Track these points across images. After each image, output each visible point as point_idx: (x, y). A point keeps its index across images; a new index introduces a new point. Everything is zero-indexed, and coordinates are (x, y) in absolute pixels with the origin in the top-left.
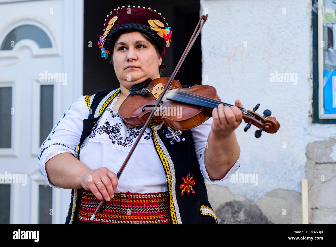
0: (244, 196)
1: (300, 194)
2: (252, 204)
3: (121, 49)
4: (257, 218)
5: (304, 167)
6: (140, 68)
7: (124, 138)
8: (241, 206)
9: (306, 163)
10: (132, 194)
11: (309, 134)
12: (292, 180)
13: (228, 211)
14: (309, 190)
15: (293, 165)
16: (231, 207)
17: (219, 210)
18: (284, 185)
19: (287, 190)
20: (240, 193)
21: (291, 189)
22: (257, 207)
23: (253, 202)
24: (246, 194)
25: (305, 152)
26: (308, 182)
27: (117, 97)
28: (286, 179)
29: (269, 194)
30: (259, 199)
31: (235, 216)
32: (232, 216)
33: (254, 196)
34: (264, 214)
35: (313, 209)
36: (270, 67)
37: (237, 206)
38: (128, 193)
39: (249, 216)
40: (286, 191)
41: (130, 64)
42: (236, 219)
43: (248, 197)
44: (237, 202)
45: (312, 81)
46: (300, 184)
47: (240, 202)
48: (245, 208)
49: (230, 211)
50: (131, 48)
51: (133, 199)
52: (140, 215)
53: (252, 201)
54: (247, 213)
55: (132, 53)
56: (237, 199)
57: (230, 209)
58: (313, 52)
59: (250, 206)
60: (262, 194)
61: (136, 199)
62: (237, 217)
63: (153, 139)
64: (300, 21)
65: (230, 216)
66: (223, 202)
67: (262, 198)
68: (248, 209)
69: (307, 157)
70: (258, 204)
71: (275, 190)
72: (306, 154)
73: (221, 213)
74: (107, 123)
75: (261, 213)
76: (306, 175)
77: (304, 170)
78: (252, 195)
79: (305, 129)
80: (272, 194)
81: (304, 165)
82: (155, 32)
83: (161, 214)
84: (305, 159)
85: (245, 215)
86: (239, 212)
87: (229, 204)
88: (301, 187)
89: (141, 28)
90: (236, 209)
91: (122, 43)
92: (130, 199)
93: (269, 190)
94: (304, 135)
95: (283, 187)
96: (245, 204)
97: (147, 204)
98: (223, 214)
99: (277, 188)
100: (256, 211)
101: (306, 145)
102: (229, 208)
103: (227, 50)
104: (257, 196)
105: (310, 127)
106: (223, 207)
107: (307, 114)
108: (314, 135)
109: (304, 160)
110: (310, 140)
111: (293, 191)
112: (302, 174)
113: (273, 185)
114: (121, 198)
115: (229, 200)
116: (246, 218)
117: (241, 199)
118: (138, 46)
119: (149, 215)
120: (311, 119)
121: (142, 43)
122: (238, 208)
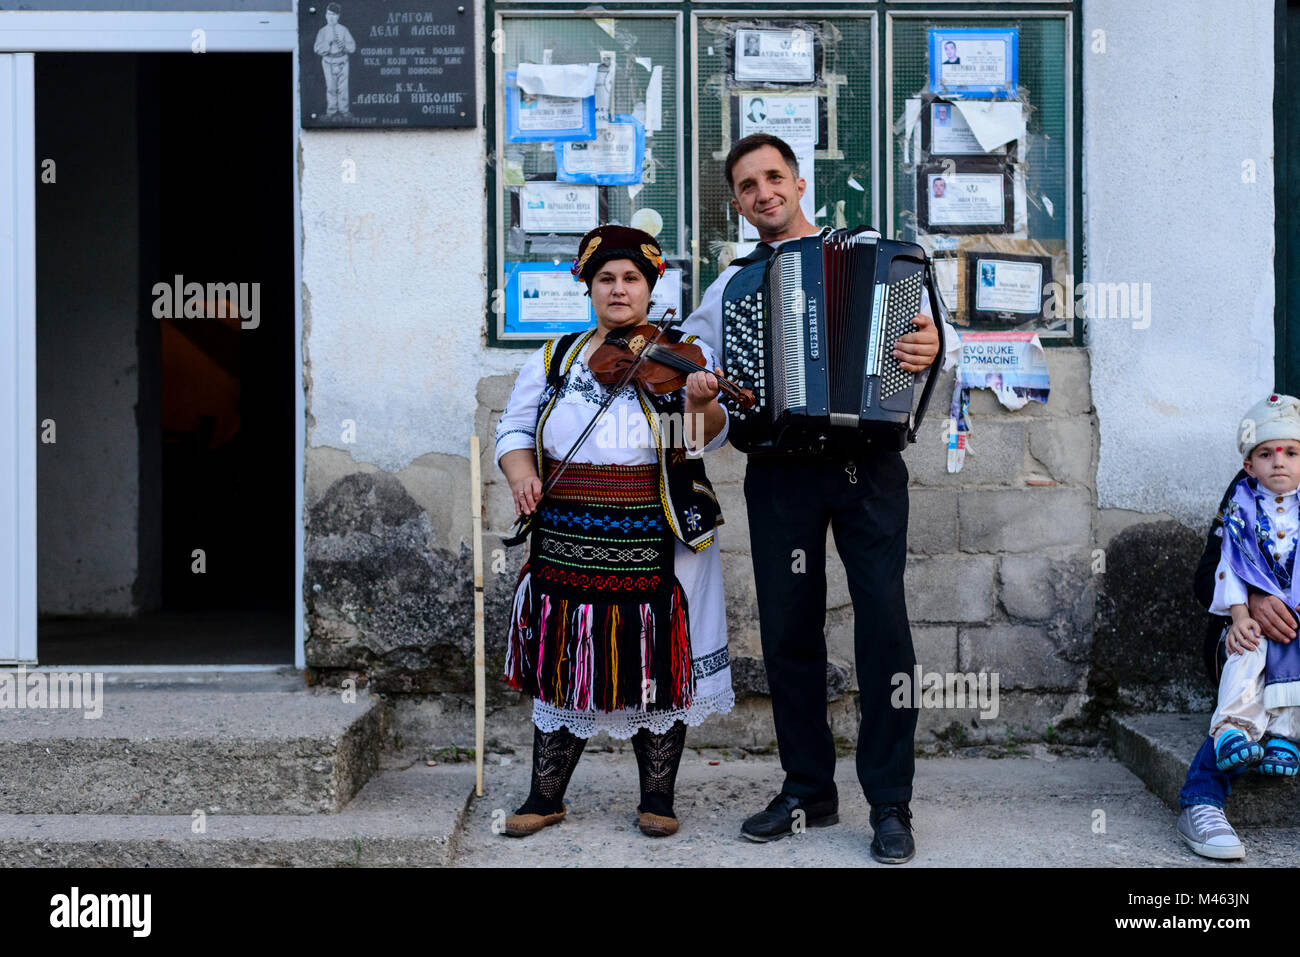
0: (375, 465)
1: (468, 461)
2: (389, 477)
3: (604, 280)
4: (397, 500)
5: (473, 418)
6: (629, 305)
7: (600, 395)
8: (370, 481)
9: (477, 411)
10: (619, 466)
11: (482, 365)
12: (455, 438)
13: (349, 490)
14: (482, 454)
15: (456, 414)
16: (353, 484)
17: (333, 488)
18: (442, 446)
19: (446, 454)
20: (370, 460)
21: (454, 452)
22: (397, 482)
23: (391, 474)
24: (379, 460)
25: (475, 392)
26: (480, 440)
27: (588, 344)
28: (444, 436)
29: (416, 462)
30: (401, 470)
31: (361, 498)
32: (355, 499)
33: (392, 464)
34: (408, 494)
35: (487, 484)
36: (419, 254)
37: (364, 482)
38: (614, 465)
39: (383, 498)
40: (445, 457)
41: (617, 300)
42: (362, 503)
43: (382, 466)
44: (365, 475)
45: (486, 278)
46: (468, 445)
47: (369, 475)
48: (377, 485)
49: (352, 491)
50: (619, 280)
51: (619, 472)
52: (628, 491)
53: (389, 473)
54: (382, 493)
55: (620, 286)
56: (364, 471)
57: (351, 487)
58: (488, 232)
59: (386, 481)
60: (406, 461)
61: (623, 472)
62: (364, 501)
63: (638, 398)
64: (467, 180)
65: (352, 498)
66: (340, 475)
67: (405, 468)
68: (382, 486)
69: (479, 401)
70: (399, 478)
71: (426, 454)
72: (477, 396)
73: (337, 494)
74: (579, 379)
75: (405, 491)
76: (477, 430)
77: (473, 421)
78: (388, 463)
79: (475, 356)
80: (423, 461)
81: (474, 413)
82: (649, 260)
83: (648, 490)
84: (476, 406)
85: (377, 496)
86: (368, 492)
87: (351, 479)
88: (469, 450)
89: (633, 255)
90: (362, 486)
91: (608, 273)
92: (616, 471)
93: (418, 454)
94: (473, 365)
95: (439, 450)
96: (378, 478)
97: (635, 478)
98: (341, 496)
99: (429, 451)
100: (396, 488)
101: (476, 382)
102: (350, 485)
103: (346, 220)
104: (398, 464)
105: (484, 353)
106: (341, 484)
107: (479, 333)
108: (488, 365)
109: (472, 405)
110: (483, 373)
111: (456, 455)
112: (471, 428)
113: (424, 446)
114: (605, 471)
115: (350, 473)
116: (379, 501)
117: (370, 470)
118: (629, 278)
119: (638, 490)
120: (484, 341)
121: (632, 275)
122: (365, 485)
